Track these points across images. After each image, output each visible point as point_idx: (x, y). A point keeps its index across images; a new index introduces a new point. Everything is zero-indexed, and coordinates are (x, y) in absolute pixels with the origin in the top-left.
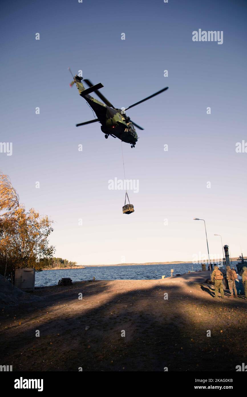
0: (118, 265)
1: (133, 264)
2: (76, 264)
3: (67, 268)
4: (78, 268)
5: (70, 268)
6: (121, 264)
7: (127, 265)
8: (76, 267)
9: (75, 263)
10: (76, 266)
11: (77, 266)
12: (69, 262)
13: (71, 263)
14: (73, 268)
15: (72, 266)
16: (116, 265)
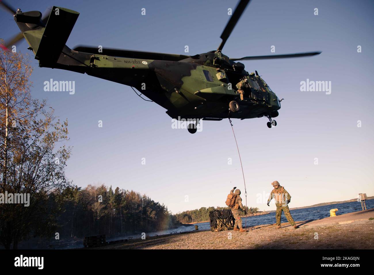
0: (314, 205)
1: (334, 202)
2: (258, 210)
3: (248, 216)
4: (261, 214)
5: (251, 215)
6: (318, 204)
7: (326, 204)
8: (258, 214)
9: (256, 209)
10: (258, 212)
11: (260, 212)
12: (249, 208)
13: (251, 209)
14: (255, 214)
15: (254, 213)
16: (313, 206)
